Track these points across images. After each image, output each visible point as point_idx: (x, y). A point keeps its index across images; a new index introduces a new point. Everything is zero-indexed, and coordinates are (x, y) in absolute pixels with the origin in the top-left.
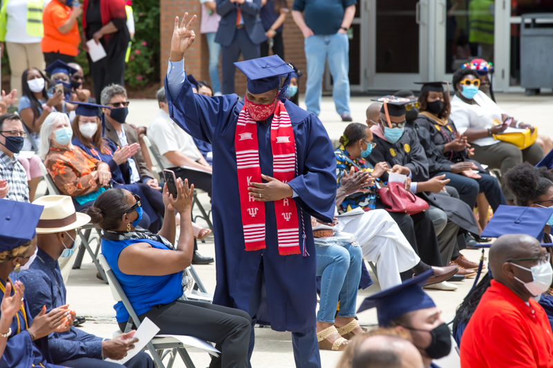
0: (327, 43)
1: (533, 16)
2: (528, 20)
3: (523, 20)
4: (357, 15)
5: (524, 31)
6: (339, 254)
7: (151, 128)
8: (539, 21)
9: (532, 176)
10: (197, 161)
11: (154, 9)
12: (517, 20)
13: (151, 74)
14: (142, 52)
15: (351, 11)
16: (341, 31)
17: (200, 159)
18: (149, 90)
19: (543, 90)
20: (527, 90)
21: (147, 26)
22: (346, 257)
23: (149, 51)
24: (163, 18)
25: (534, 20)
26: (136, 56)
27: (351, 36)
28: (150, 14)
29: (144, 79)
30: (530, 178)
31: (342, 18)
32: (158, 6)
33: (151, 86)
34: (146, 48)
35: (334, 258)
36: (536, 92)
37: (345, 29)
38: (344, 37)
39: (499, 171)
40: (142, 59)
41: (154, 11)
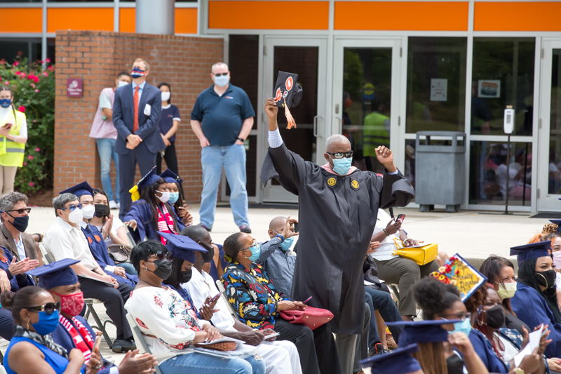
0: (224, 154)
1: (428, 133)
2: (423, 138)
3: (418, 137)
4: (255, 127)
5: (419, 148)
6: (242, 368)
7: (47, 236)
8: (432, 138)
9: (438, 289)
10: (93, 271)
11: (48, 115)
12: (412, 136)
13: (43, 180)
14: (35, 158)
15: (249, 123)
16: (238, 142)
17: (97, 268)
18: (41, 198)
19: (436, 207)
20: (421, 205)
21: (41, 132)
22: (248, 371)
23: (42, 158)
24: (57, 125)
25: (428, 137)
26: (29, 162)
27: (247, 147)
28: (43, 120)
29: (35, 186)
30: (436, 291)
31: (240, 129)
32: (53, 113)
33: (43, 193)
34: (39, 154)
35: (236, 371)
36: (431, 208)
37: (242, 140)
38: (241, 148)
39: (396, 285)
40: (35, 165)
41: (48, 118)
